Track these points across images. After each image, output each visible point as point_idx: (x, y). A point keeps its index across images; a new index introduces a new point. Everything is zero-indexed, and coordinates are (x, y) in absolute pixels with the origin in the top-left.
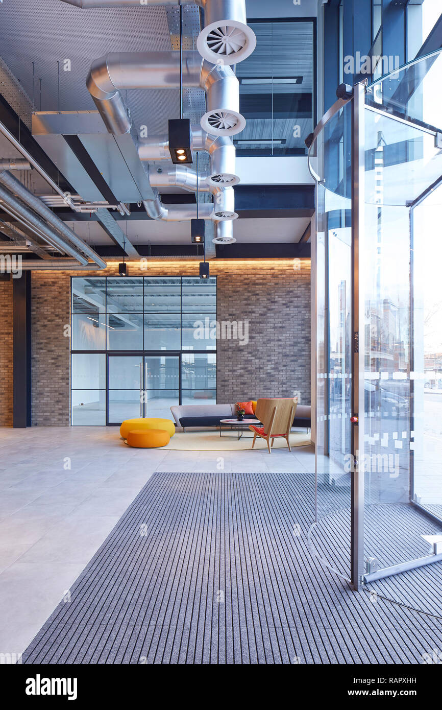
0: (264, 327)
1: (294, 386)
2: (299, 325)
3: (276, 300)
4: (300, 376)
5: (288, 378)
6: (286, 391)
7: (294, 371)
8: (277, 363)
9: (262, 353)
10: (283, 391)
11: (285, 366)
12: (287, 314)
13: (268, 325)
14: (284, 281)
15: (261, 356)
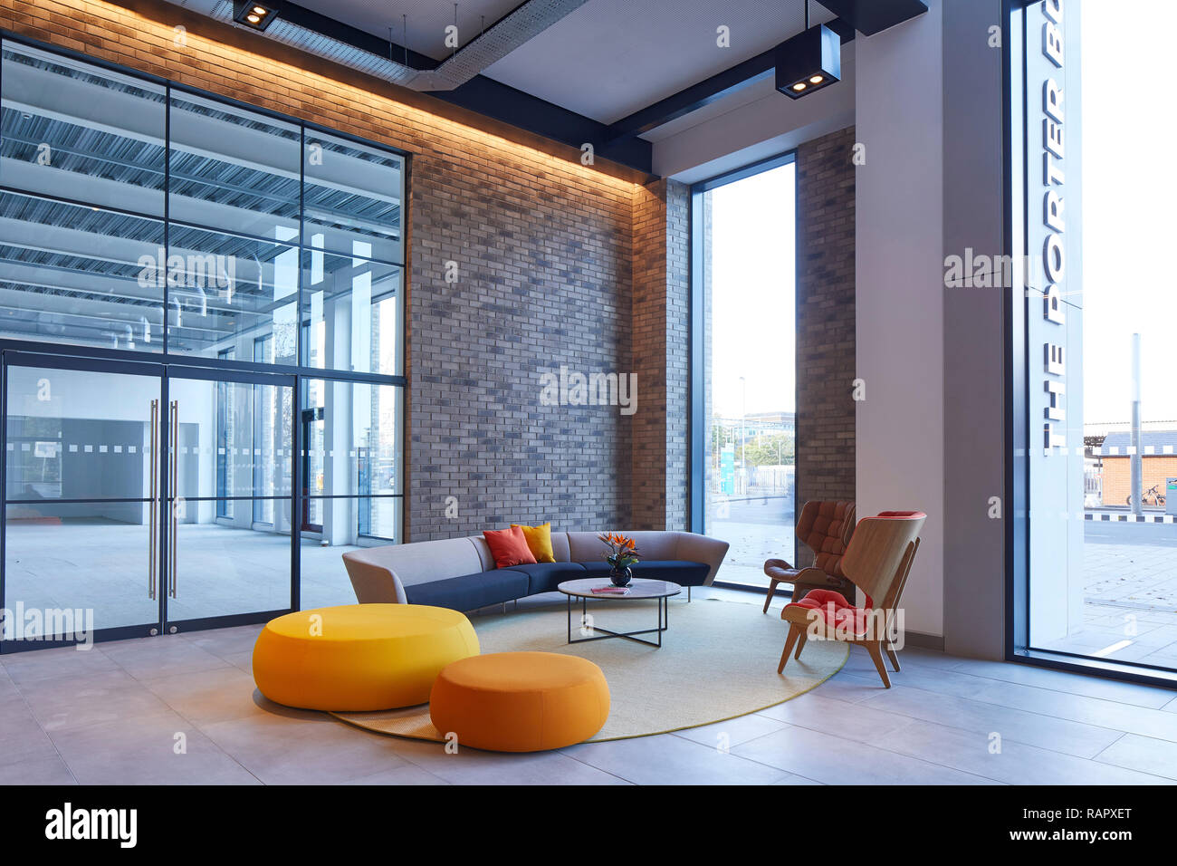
0: (524, 327)
1: (582, 483)
2: (591, 331)
3: (548, 258)
4: (593, 459)
5: (571, 463)
6: (567, 497)
7: (581, 445)
8: (549, 425)
9: (518, 394)
10: (561, 497)
11: (565, 432)
12: (570, 299)
13: (531, 321)
14: (564, 215)
15: (515, 401)
